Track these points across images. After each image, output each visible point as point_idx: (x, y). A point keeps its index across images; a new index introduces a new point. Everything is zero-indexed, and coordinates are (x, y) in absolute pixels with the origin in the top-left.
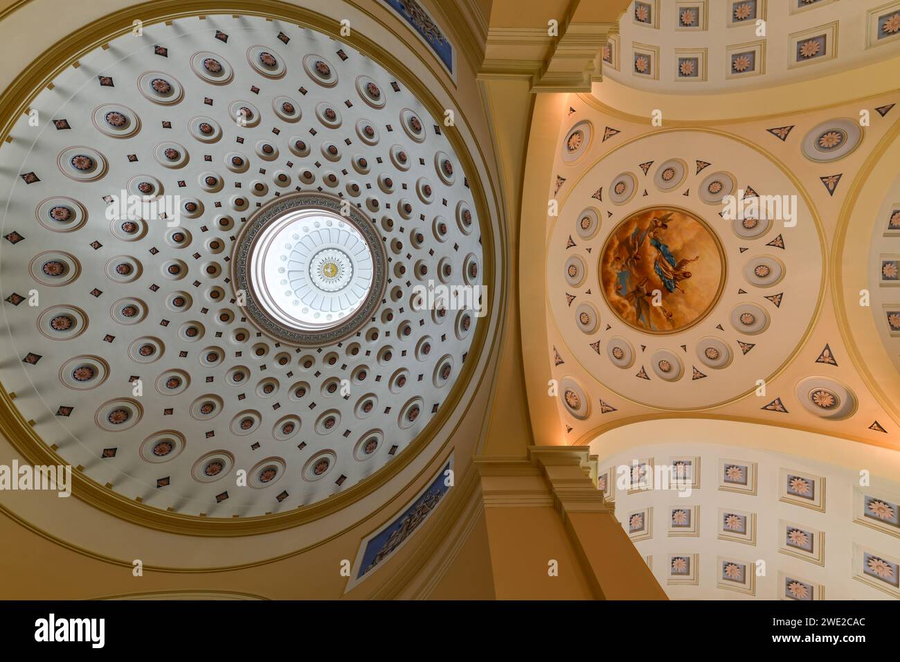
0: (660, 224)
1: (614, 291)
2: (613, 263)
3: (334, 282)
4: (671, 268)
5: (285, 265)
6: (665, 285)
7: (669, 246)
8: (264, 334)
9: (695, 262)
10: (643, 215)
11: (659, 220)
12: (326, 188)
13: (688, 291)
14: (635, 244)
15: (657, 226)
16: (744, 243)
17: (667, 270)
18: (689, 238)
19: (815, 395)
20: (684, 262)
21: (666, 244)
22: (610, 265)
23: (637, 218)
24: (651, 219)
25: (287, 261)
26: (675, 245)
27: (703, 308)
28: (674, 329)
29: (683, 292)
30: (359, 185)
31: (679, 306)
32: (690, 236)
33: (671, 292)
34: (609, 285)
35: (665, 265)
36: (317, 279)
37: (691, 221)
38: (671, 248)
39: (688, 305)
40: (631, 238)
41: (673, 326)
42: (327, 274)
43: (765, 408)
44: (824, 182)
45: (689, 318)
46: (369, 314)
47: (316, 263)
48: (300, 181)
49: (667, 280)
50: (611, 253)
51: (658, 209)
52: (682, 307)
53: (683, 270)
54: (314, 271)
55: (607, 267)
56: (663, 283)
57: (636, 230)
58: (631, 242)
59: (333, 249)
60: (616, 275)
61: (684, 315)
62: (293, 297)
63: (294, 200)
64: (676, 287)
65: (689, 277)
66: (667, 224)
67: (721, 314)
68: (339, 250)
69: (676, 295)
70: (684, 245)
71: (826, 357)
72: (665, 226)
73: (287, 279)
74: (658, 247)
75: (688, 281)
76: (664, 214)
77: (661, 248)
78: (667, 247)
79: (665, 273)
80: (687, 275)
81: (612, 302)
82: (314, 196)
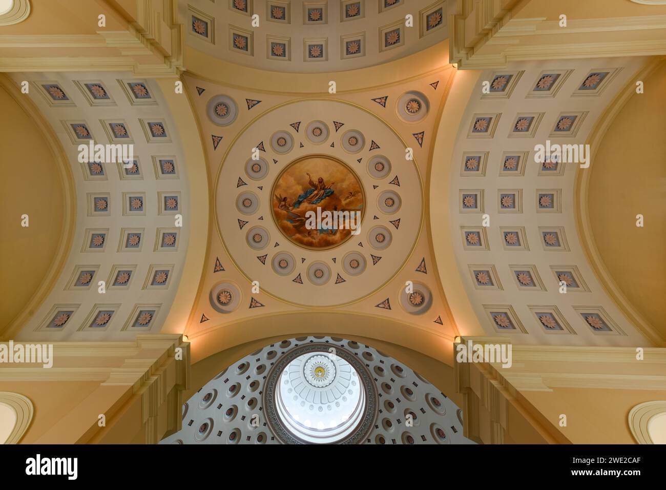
0: (283, 203)
1: (333, 237)
2: (313, 238)
3: (329, 369)
4: (316, 192)
5: (316, 407)
6: (328, 196)
7: (299, 194)
8: (369, 436)
9: (311, 175)
10: (277, 217)
11: (280, 203)
12: (260, 389)
13: (332, 180)
14: (298, 220)
15: (285, 205)
16: (297, 145)
17: (317, 195)
18: (293, 181)
19: (410, 111)
20: (311, 183)
21: (298, 196)
22: (313, 240)
23: (279, 221)
24: (279, 210)
25: (314, 404)
26: (299, 190)
27: (345, 170)
28: (361, 192)
29: (333, 183)
30: (257, 366)
31: (344, 186)
32: (292, 180)
33: (333, 192)
34: (329, 241)
35: (314, 196)
36: (327, 382)
37: (281, 181)
38: (301, 193)
39: (343, 180)
40: (294, 224)
41: (359, 192)
42: (323, 375)
43: (421, 145)
44: (252, 107)
45: (353, 181)
46: (353, 357)
47: (315, 382)
48: (255, 409)
49: (325, 195)
50: (306, 239)
51: (272, 206)
52: (345, 185)
53: (317, 183)
54: (321, 384)
55: (316, 242)
56: (327, 198)
57: (288, 221)
58: (297, 224)
59: (304, 370)
60: (322, 235)
61: (350, 184)
62: (340, 400)
63: (269, 411)
64: (330, 188)
65: (322, 179)
66: (283, 198)
67: (350, 160)
68: (305, 365)
69: (336, 188)
70: (299, 184)
71: (383, 101)
72: (285, 199)
73: (327, 405)
74: (300, 203)
75: (325, 180)
76: (276, 201)
77: (301, 200)
78: (300, 196)
79: (320, 196)
80: (321, 181)
81: (342, 239)
82: (266, 396)
